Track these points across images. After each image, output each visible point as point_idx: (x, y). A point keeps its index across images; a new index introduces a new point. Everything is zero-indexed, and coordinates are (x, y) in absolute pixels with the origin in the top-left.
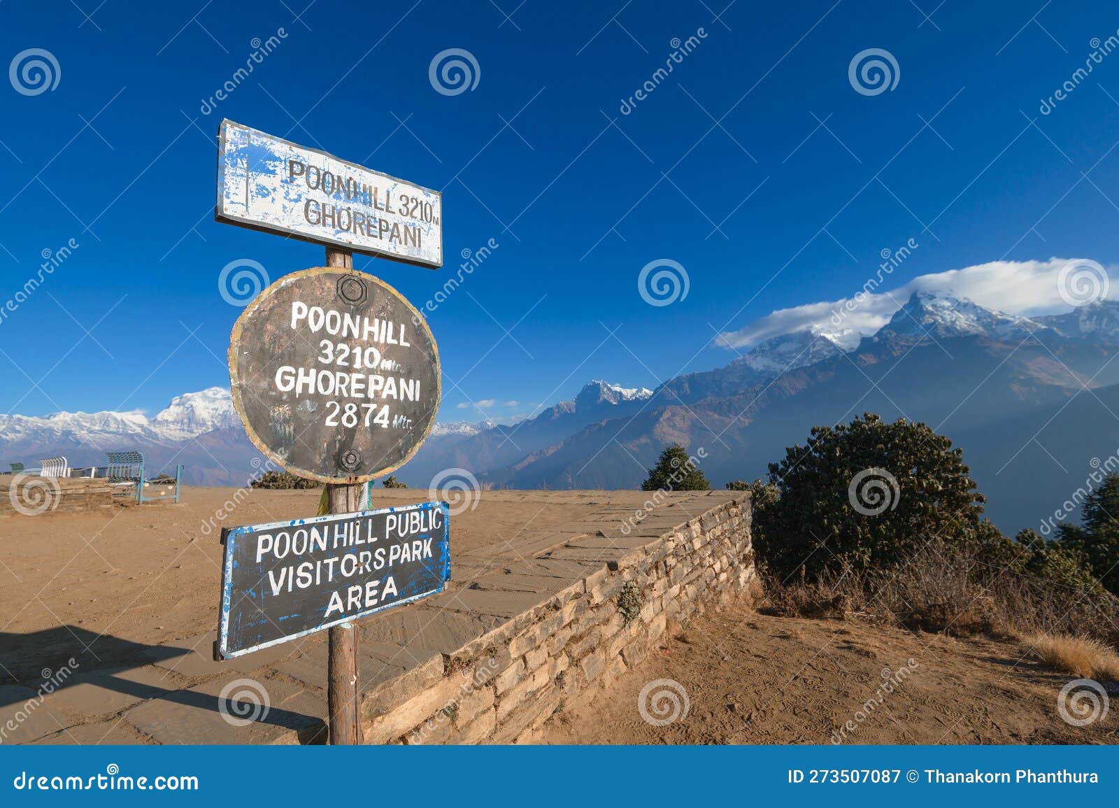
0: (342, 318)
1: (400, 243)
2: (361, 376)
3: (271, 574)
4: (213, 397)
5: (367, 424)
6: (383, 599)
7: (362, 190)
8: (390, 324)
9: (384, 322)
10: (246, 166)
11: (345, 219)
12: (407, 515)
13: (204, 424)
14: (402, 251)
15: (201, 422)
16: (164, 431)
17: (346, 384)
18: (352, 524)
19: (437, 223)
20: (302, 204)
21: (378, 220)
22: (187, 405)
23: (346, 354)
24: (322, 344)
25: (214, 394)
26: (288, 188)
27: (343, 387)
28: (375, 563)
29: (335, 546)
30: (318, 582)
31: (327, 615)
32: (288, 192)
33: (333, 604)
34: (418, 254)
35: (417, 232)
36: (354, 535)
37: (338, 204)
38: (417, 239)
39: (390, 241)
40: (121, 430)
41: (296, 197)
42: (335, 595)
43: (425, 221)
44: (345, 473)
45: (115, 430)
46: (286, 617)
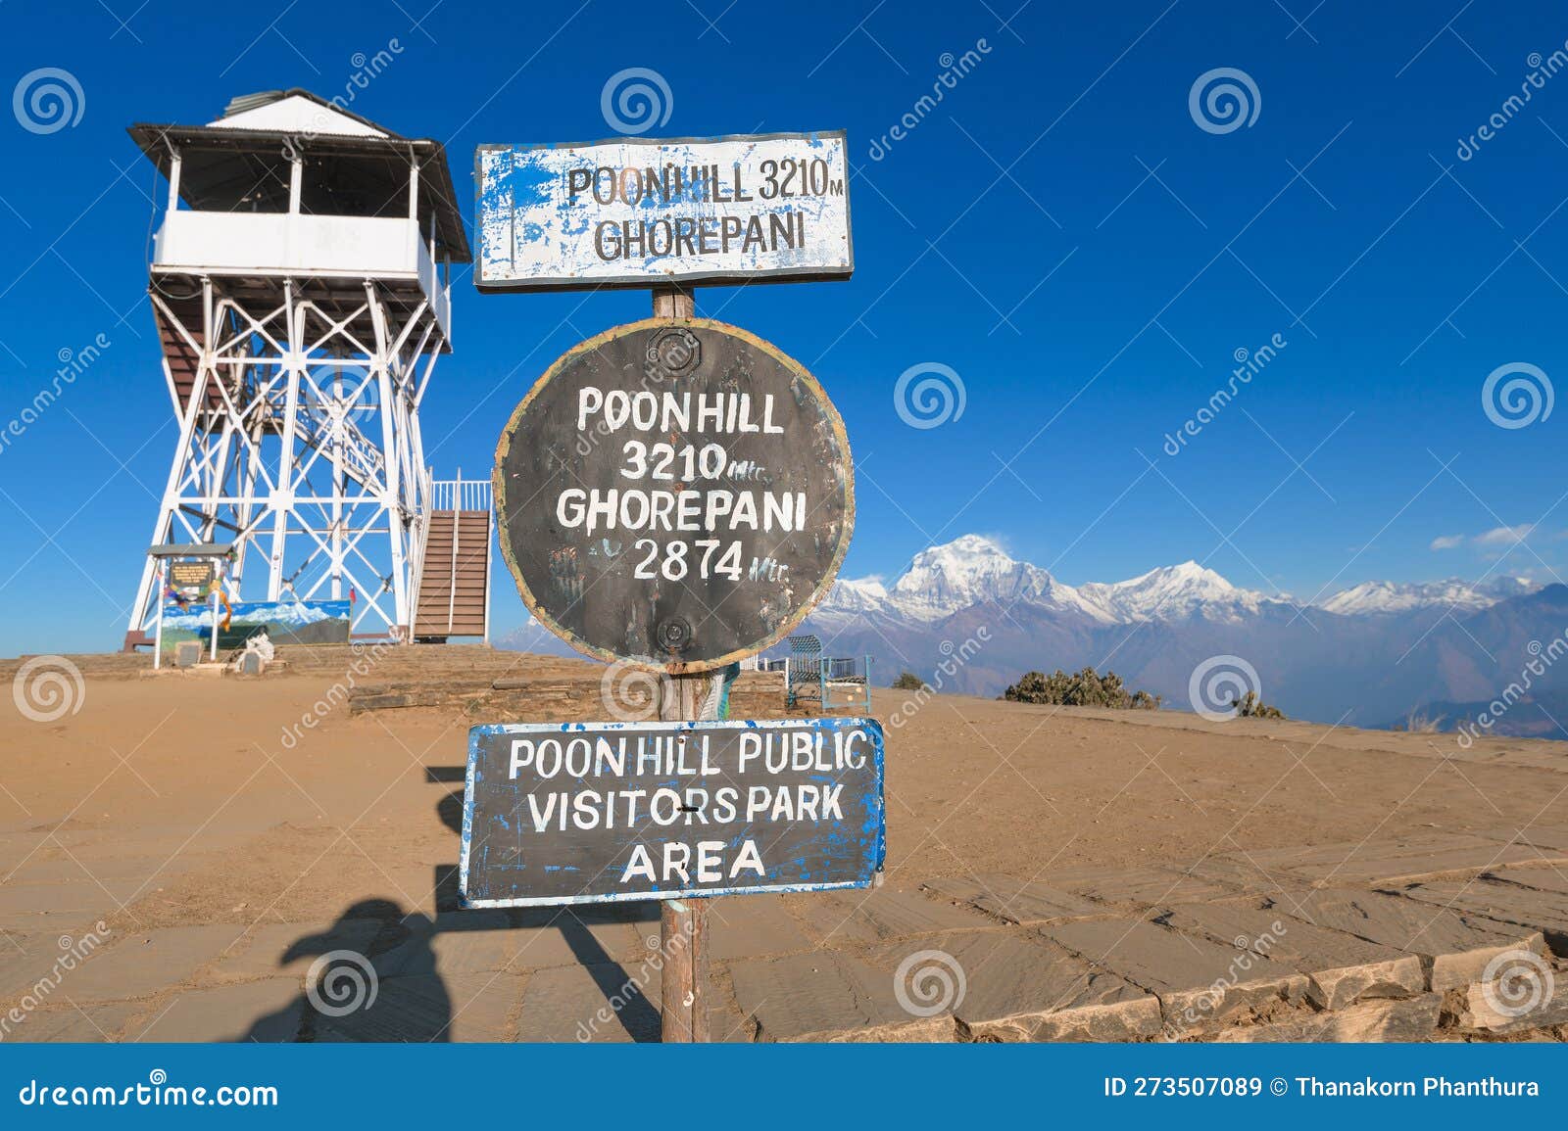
0: (660, 404)
1: (764, 249)
2: (695, 494)
3: (532, 798)
4: (968, 550)
5: (704, 574)
6: (733, 874)
7: (690, 179)
8: (746, 398)
9: (733, 397)
10: (509, 201)
11: (661, 235)
12: (785, 736)
13: (960, 596)
14: (767, 262)
15: (956, 592)
16: (909, 606)
17: (669, 509)
18: (670, 740)
19: (839, 190)
20: (589, 236)
21: (719, 221)
22: (933, 566)
23: (670, 458)
24: (626, 449)
25: (969, 546)
26: (567, 215)
27: (664, 515)
28: (716, 811)
29: (640, 771)
30: (610, 825)
31: (625, 879)
32: (567, 221)
33: (636, 865)
34: (798, 261)
35: (795, 220)
36: (676, 759)
37: (649, 215)
38: (796, 232)
39: (745, 250)
40: (856, 606)
41: (580, 225)
42: (640, 850)
43: (813, 195)
44: (666, 656)
45: (849, 607)
46: (556, 868)
